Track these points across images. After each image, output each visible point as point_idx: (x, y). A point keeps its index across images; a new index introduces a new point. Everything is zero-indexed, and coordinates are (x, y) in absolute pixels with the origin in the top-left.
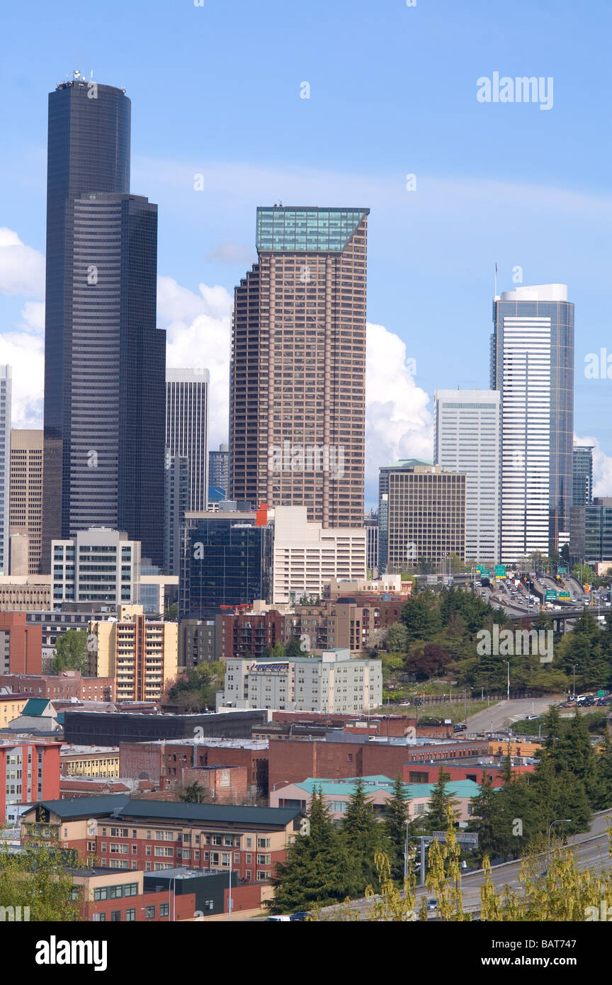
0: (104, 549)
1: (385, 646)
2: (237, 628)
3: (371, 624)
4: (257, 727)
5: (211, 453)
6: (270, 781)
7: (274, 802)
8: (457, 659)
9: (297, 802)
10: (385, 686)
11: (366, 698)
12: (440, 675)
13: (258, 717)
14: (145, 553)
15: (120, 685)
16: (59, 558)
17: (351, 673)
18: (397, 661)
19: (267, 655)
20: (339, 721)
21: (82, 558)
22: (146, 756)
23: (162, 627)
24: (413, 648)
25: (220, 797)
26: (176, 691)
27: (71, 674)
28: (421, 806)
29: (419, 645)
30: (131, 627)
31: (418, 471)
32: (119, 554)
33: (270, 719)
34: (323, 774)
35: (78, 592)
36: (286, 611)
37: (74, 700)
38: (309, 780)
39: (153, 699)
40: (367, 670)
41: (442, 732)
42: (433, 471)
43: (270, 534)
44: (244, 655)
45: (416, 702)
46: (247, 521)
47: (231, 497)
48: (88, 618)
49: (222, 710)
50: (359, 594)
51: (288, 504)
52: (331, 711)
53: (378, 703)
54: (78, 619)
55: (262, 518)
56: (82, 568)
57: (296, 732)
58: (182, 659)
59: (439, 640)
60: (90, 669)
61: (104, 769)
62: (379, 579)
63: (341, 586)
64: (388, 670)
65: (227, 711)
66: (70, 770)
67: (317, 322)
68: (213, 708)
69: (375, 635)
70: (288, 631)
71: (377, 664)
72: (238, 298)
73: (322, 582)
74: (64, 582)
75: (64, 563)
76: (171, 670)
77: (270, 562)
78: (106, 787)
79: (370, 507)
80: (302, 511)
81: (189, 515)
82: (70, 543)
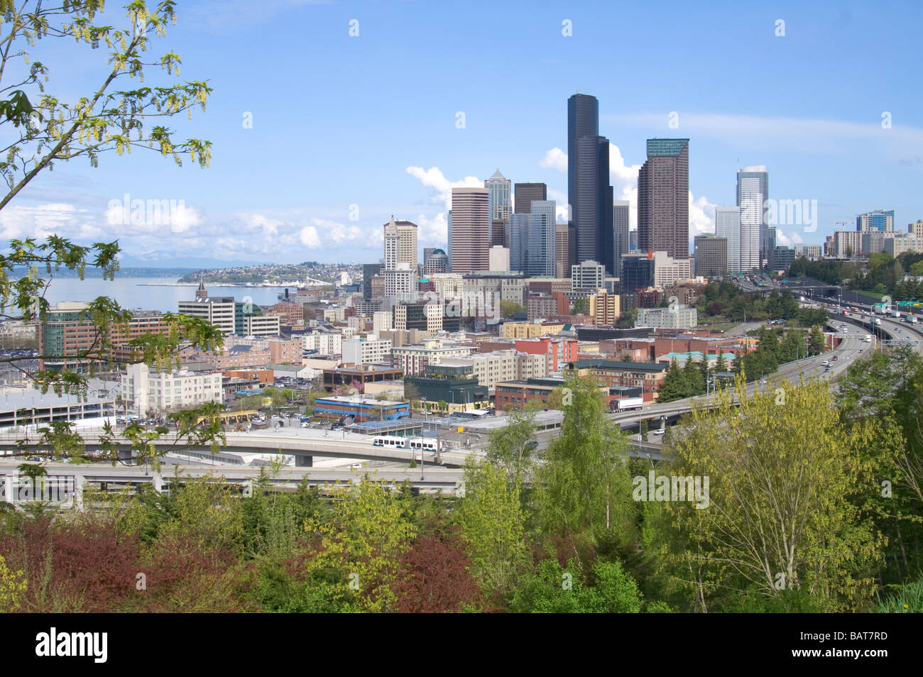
0: (591, 268)
1: (698, 303)
2: (642, 297)
3: (692, 295)
4: (651, 334)
5: (631, 232)
6: (656, 354)
7: (657, 362)
8: (725, 308)
9: (666, 361)
10: (698, 318)
11: (691, 322)
12: (719, 314)
13: (651, 330)
14: (607, 270)
15: (598, 318)
16: (575, 272)
17: (685, 314)
18: (703, 309)
19: (653, 307)
20: (681, 331)
21: (583, 272)
22: (609, 344)
23: (614, 297)
24: (709, 304)
25: (637, 359)
26: (619, 322)
27: (580, 315)
28: (713, 363)
29: (711, 303)
30: (602, 297)
31: (709, 238)
32: (597, 270)
33: (655, 330)
34: (675, 351)
35: (582, 285)
36: (660, 290)
37: (581, 324)
38: (670, 353)
39: (610, 324)
40: (691, 313)
41: (720, 335)
42: (715, 237)
43: (653, 262)
44: (645, 307)
45: (710, 324)
46: (645, 257)
47: (639, 248)
48: (586, 294)
49: (636, 328)
50: (688, 284)
51: (660, 250)
52: (678, 328)
53: (695, 324)
54: (582, 294)
55: (651, 256)
56: (583, 276)
57: (665, 336)
58: (621, 309)
59: (718, 301)
60: (587, 313)
61: (593, 350)
62: (695, 278)
63: (680, 281)
64: (699, 312)
65: (639, 328)
66: (581, 350)
67: (670, 182)
68: (633, 327)
69: (694, 299)
70: (661, 298)
71: (695, 310)
72: (640, 174)
73: (673, 280)
74: (577, 281)
75: (577, 274)
76: (617, 313)
77: (654, 273)
78: (594, 356)
79: (691, 250)
80: (665, 253)
81: (623, 255)
82: (578, 266)
